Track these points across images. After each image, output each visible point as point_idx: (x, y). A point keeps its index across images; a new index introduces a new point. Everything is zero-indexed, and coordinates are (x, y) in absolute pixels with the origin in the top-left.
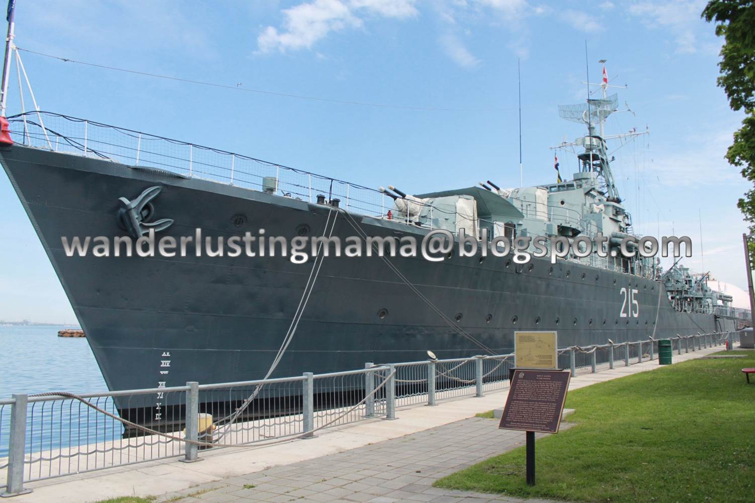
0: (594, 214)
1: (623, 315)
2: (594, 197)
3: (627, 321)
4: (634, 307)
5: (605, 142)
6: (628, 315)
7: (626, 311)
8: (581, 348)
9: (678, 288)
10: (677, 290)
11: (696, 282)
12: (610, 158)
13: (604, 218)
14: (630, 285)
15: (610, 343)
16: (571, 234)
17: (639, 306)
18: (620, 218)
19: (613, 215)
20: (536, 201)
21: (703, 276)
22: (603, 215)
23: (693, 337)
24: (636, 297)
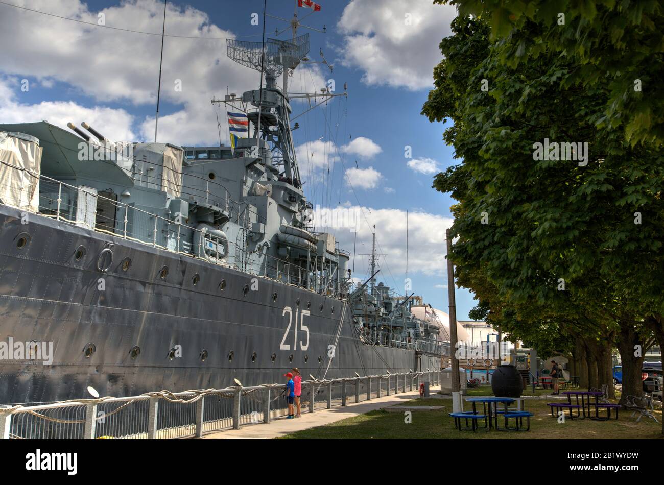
0: (257, 197)
1: (284, 347)
2: (260, 173)
3: (291, 356)
4: (302, 336)
5: (288, 102)
6: (292, 347)
7: (289, 341)
8: (173, 394)
9: (371, 312)
10: (368, 313)
11: (396, 306)
12: (290, 125)
13: (270, 204)
14: (298, 303)
15: (237, 385)
16: (211, 220)
17: (310, 334)
18: (295, 208)
19: (285, 201)
20: (163, 164)
21: (407, 298)
22: (270, 200)
23: (380, 378)
24: (307, 321)
